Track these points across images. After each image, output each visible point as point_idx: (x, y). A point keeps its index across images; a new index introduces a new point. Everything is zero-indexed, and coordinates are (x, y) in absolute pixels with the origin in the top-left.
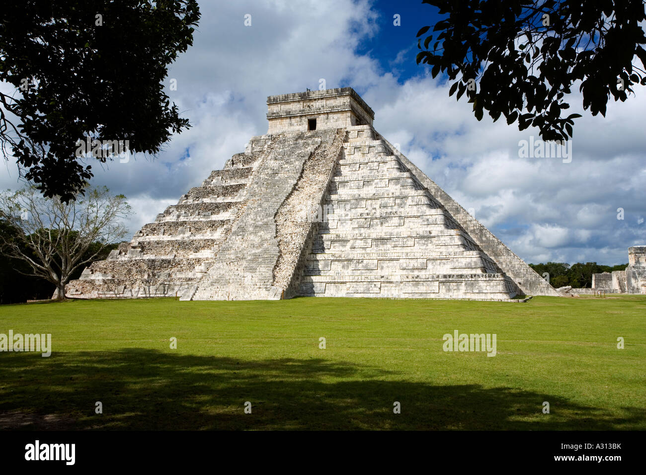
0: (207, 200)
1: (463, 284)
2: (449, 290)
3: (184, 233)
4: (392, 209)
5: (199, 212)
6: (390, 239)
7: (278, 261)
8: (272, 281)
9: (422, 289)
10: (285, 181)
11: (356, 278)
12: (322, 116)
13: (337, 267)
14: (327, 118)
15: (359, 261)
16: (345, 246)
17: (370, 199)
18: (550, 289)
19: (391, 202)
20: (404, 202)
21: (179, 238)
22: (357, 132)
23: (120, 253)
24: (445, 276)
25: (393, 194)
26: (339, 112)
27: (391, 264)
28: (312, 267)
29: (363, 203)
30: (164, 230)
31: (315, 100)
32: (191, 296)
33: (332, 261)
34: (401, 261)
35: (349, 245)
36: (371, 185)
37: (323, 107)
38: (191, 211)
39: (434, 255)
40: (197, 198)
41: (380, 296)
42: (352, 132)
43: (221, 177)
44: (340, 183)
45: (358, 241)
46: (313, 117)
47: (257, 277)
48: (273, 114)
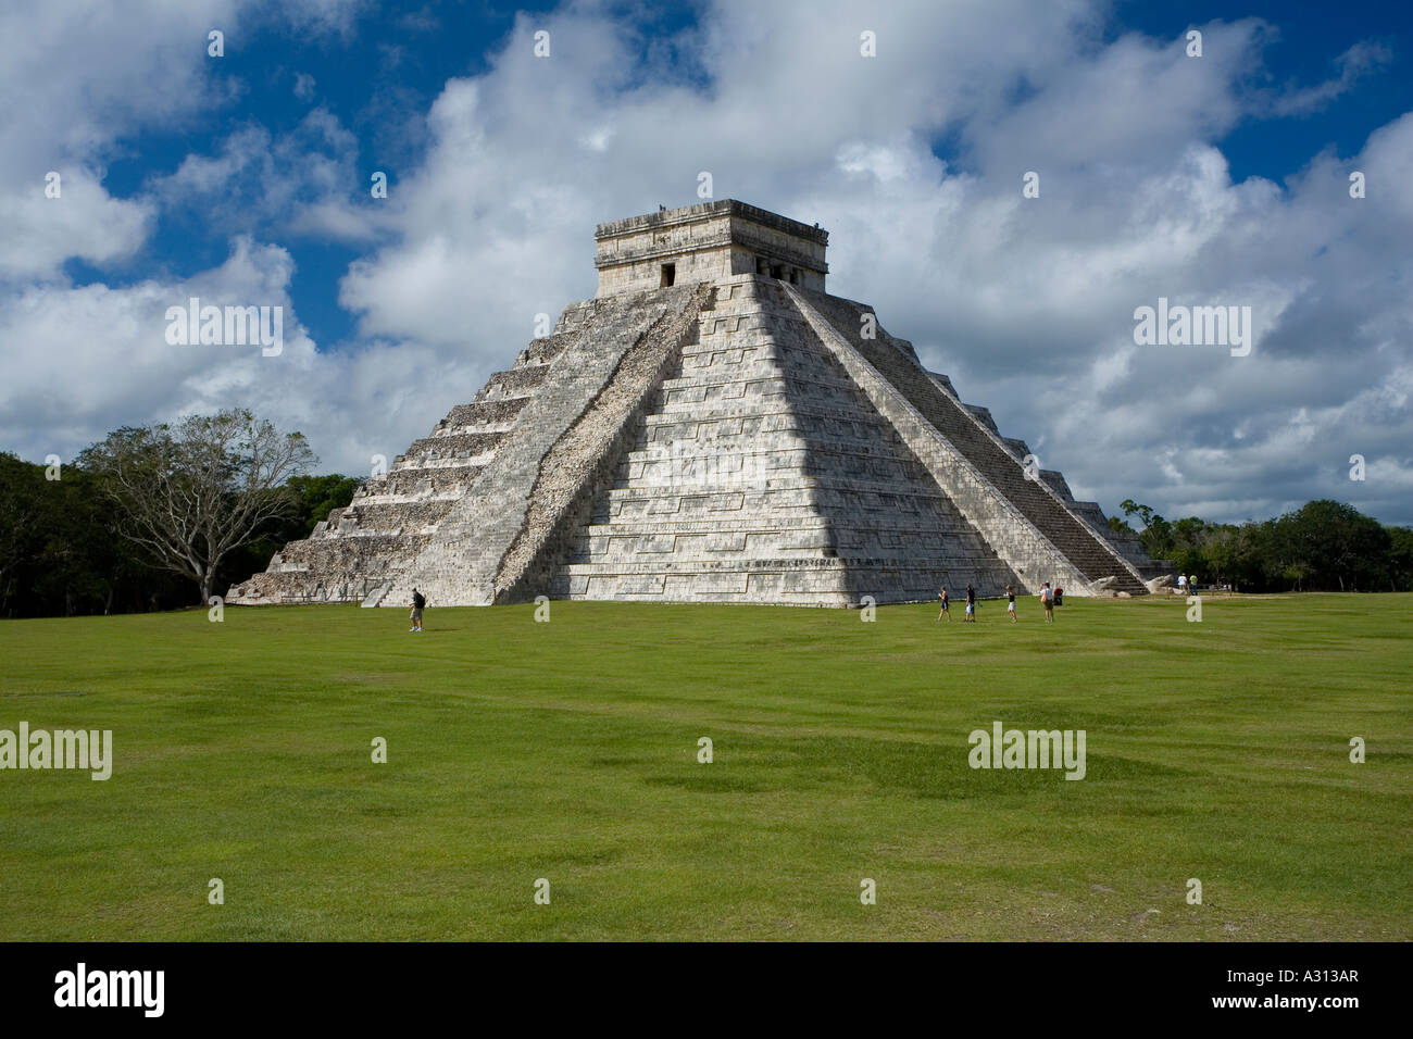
0: (471, 430)
1: (783, 577)
2: (761, 588)
3: (423, 491)
4: (735, 439)
5: (454, 452)
6: (708, 496)
7: (518, 538)
8: (494, 574)
9: (723, 586)
10: (580, 392)
11: (632, 567)
12: (684, 257)
13: (616, 547)
14: (693, 262)
15: (649, 538)
16: (641, 510)
17: (705, 422)
18: (1074, 582)
19: (735, 426)
20: (755, 426)
21: (414, 499)
22: (730, 288)
23: (329, 527)
24: (758, 564)
25: (740, 411)
26: (711, 248)
27: (693, 542)
28: (581, 549)
29: (694, 429)
30: (397, 486)
31: (673, 226)
32: (377, 600)
33: (612, 537)
34: (709, 536)
35: (647, 508)
36: (718, 394)
37: (686, 239)
38: (443, 449)
39: (759, 525)
40: (458, 425)
41: (661, 598)
42: (722, 288)
43: (501, 386)
44: (671, 391)
45: (662, 502)
46: (669, 261)
47: (477, 566)
48: (605, 258)
